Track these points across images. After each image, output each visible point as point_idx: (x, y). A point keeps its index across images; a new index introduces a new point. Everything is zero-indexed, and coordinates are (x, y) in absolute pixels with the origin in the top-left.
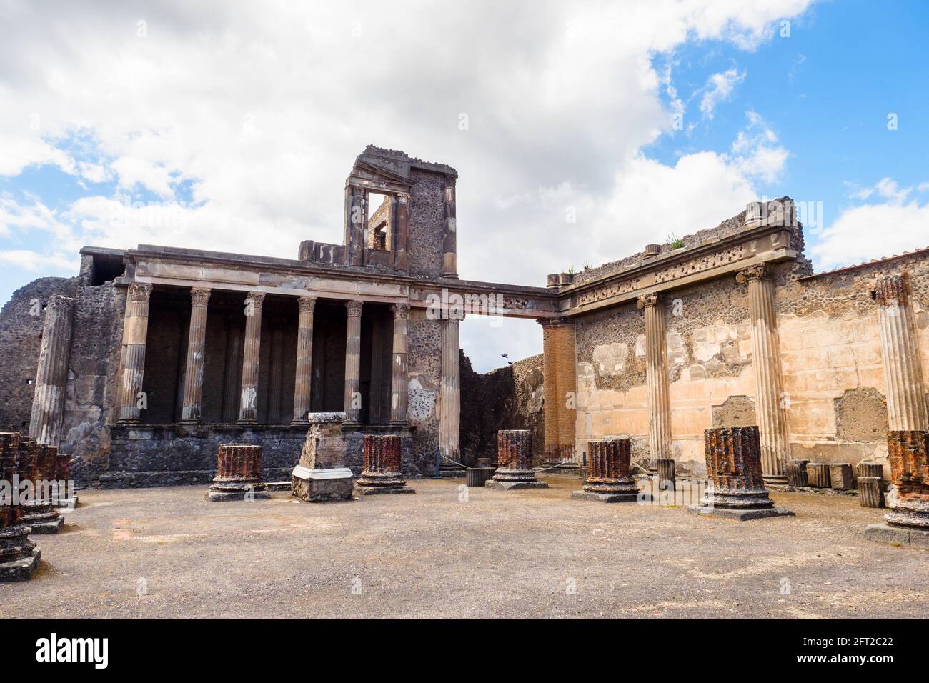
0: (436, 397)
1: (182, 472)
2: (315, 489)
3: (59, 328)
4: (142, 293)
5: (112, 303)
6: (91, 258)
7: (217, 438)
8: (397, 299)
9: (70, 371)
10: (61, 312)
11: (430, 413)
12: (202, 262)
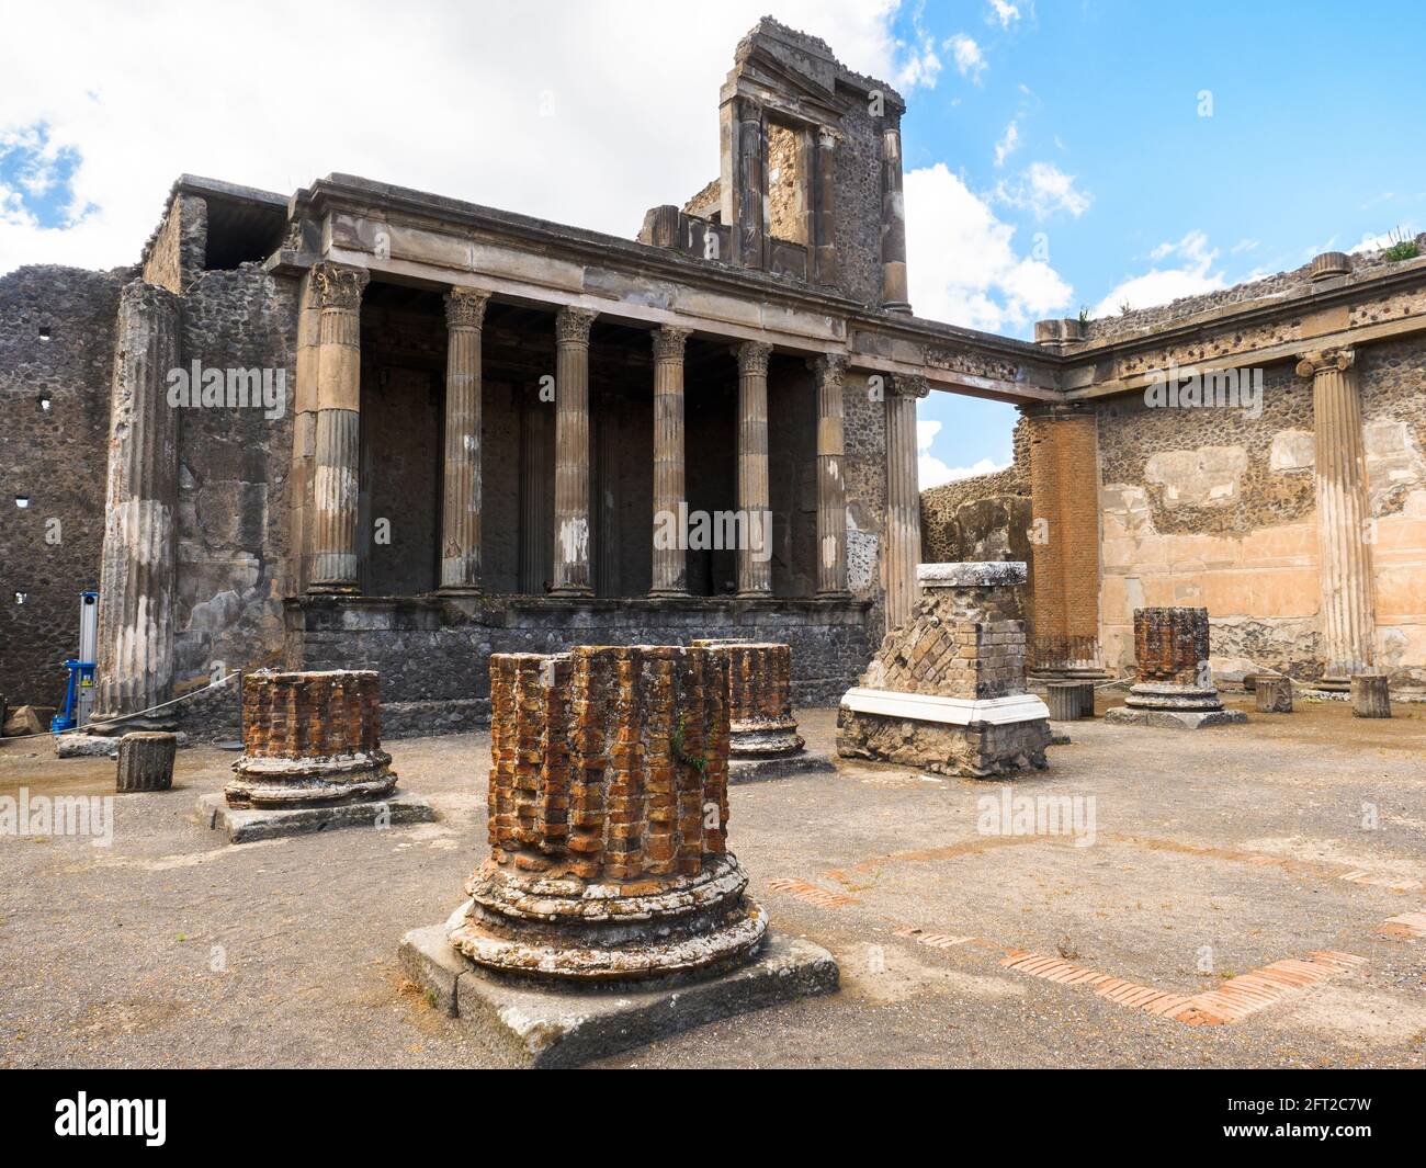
0: (879, 545)
1: (461, 702)
2: (990, 749)
3: (158, 363)
4: (347, 291)
5: (266, 312)
6: (198, 203)
7: (523, 626)
8: (827, 345)
9: (185, 469)
10: (160, 322)
11: (869, 576)
12: (473, 228)
